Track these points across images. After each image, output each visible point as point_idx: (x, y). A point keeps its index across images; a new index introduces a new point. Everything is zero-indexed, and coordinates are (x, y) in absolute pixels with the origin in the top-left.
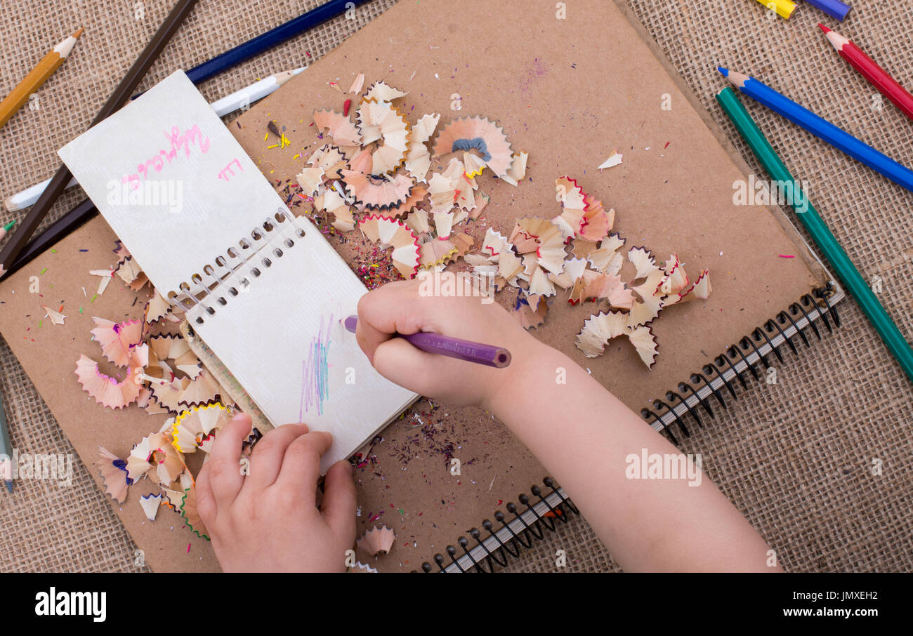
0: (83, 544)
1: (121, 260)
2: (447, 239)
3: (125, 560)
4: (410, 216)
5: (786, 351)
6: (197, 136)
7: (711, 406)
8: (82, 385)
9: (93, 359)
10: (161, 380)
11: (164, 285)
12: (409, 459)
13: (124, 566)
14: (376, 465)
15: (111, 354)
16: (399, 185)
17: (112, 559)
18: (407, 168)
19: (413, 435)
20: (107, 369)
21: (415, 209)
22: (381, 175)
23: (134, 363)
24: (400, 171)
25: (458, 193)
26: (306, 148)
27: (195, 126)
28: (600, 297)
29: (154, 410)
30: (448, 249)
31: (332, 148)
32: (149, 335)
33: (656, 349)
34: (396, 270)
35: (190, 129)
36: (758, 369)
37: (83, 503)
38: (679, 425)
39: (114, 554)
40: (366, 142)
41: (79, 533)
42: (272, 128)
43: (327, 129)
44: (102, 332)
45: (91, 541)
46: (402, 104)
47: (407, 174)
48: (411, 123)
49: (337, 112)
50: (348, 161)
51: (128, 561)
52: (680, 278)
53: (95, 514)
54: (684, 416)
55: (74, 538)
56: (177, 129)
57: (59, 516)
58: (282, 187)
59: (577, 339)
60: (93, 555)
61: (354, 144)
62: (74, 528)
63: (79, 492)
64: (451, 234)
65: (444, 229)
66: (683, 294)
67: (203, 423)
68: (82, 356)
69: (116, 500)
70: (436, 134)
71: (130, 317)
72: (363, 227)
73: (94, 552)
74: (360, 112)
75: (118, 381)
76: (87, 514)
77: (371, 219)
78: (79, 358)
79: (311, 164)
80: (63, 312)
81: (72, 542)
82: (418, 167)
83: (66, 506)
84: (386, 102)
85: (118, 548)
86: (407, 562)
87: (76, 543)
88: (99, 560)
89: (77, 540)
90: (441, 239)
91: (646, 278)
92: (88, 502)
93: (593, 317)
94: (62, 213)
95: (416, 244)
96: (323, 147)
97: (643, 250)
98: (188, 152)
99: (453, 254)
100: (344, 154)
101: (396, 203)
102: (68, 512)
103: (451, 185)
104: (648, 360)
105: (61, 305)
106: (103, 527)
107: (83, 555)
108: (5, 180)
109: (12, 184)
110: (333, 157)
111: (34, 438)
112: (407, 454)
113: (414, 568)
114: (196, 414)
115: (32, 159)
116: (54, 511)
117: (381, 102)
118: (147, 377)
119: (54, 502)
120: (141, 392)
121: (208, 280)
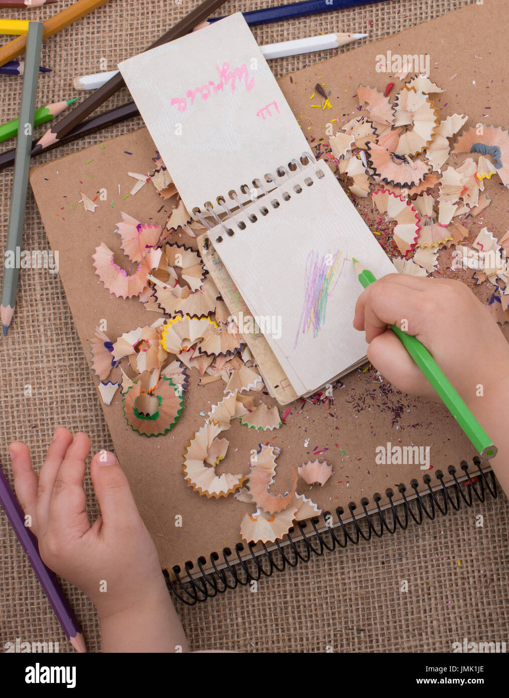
0: (62, 394)
1: (158, 168)
2: (446, 226)
3: (94, 419)
4: (419, 198)
6: (244, 75)
8: (96, 269)
9: (111, 249)
10: (164, 285)
11: (191, 199)
12: (362, 409)
13: (92, 424)
14: (332, 406)
15: (128, 249)
16: (416, 169)
17: (83, 414)
18: (427, 156)
19: (371, 390)
20: (121, 261)
21: (425, 194)
22: (404, 156)
23: (146, 261)
24: (420, 157)
25: (466, 189)
26: (344, 115)
27: (244, 65)
29: (151, 307)
30: (445, 235)
31: (367, 122)
32: (165, 241)
34: (393, 242)
35: (240, 67)
37: (72, 359)
39: (86, 410)
40: (398, 124)
41: (61, 384)
42: (319, 90)
43: (366, 103)
44: (126, 227)
45: (69, 394)
46: (437, 99)
47: (426, 161)
48: (440, 118)
49: (379, 91)
50: (378, 136)
51: (97, 420)
53: (79, 372)
55: (56, 387)
56: (228, 66)
57: (48, 365)
58: (315, 144)
60: (68, 407)
61: (386, 123)
62: (57, 379)
63: (71, 349)
64: (451, 223)
65: (446, 217)
67: (191, 330)
68: (102, 243)
70: (460, 133)
71: (153, 221)
72: (375, 197)
73: (70, 404)
74: (399, 96)
75: (128, 274)
76: (72, 369)
77: (384, 192)
78: (98, 245)
79: (345, 131)
80: (96, 201)
81: (53, 390)
82: (437, 157)
83: (56, 358)
84: (424, 93)
85: (91, 406)
86: (337, 498)
87: (56, 392)
88: (73, 412)
89: (58, 389)
90: (440, 225)
92: (76, 359)
94: (121, 104)
95: (417, 224)
96: (359, 118)
98: (233, 87)
99: (448, 241)
100: (376, 129)
101: (409, 184)
102: (57, 364)
103: (461, 181)
105: (96, 194)
106: (83, 384)
107: (59, 404)
108: (79, 61)
109: (84, 66)
110: (366, 129)
111: (44, 292)
112: (361, 404)
113: (341, 505)
114: (187, 322)
115: (107, 49)
116: (45, 359)
117: (419, 92)
118: (154, 280)
119: (47, 351)
120: (145, 288)
121: (230, 204)
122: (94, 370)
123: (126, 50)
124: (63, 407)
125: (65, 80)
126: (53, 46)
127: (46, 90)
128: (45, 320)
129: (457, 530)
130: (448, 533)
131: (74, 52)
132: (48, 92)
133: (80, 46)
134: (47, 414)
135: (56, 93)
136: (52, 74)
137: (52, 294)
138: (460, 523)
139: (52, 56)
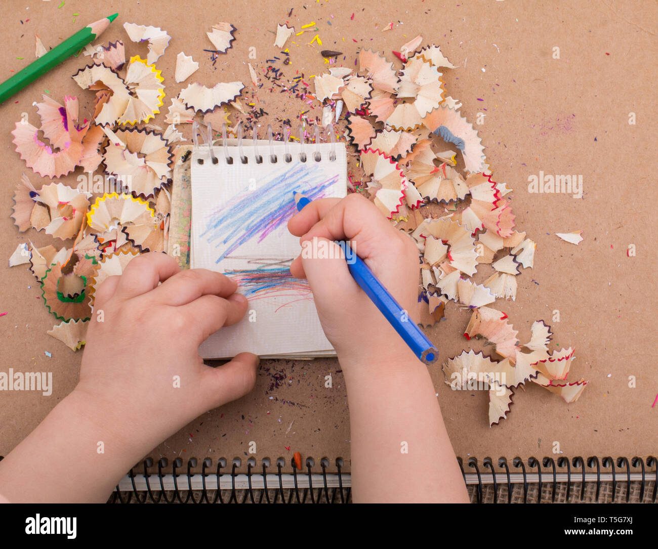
5: (605, 490)
7: (513, 493)
8: (16, 146)
28: (490, 340)
33: (506, 413)
36: (573, 489)
38: (477, 491)
40: (401, 95)
52: (560, 370)
54: (486, 485)
59: (447, 362)
66: (553, 384)
67: (125, 211)
72: (364, 156)
91: (533, 351)
93: (472, 352)
97: (548, 328)
104: (494, 418)
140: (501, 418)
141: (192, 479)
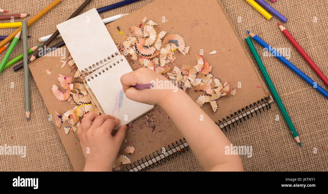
1: (70, 59)
2: (163, 67)
3: (57, 146)
4: (153, 59)
5: (254, 114)
7: (231, 127)
8: (53, 93)
9: (57, 86)
10: (75, 95)
11: (81, 68)
14: (133, 128)
15: (63, 85)
16: (152, 50)
17: (53, 145)
18: (155, 45)
19: (145, 121)
20: (61, 89)
21: (155, 57)
22: (147, 46)
23: (69, 88)
24: (153, 46)
25: (168, 55)
26: (127, 35)
28: (204, 90)
29: (72, 103)
30: (163, 70)
31: (134, 37)
32: (74, 81)
33: (217, 107)
36: (246, 118)
37: (48, 128)
40: (144, 36)
42: (118, 28)
43: (134, 31)
44: (61, 79)
45: (48, 139)
46: (156, 27)
47: (155, 47)
48: (158, 33)
49: (137, 27)
50: (138, 41)
52: (227, 89)
53: (51, 131)
57: (40, 130)
58: (118, 45)
61: (141, 36)
62: (44, 134)
65: (163, 64)
66: (228, 93)
67: (86, 109)
68: (54, 85)
69: (57, 127)
70: (164, 37)
71: (70, 75)
72: (139, 60)
74: (144, 27)
75: (63, 93)
77: (142, 58)
79: (128, 40)
80: (51, 71)
81: (43, 138)
82: (158, 46)
84: (152, 26)
86: (137, 157)
87: (44, 139)
88: (50, 144)
89: (44, 138)
90: (161, 67)
91: (218, 87)
93: (201, 96)
94: (54, 44)
95: (154, 67)
96: (132, 36)
97: (218, 79)
99: (164, 72)
100: (138, 39)
101: (150, 55)
102: (43, 129)
103: (166, 52)
104: (215, 110)
105: (50, 69)
106: (52, 135)
107: (45, 142)
108: (40, 33)
109: (41, 34)
110: (134, 39)
111: (37, 107)
112: (142, 127)
113: (139, 159)
114: (84, 106)
115: (48, 28)
116: (39, 129)
117: (150, 25)
118: (72, 93)
119: (40, 126)
120: (69, 97)
121: (93, 69)
122: (56, 125)
123: (54, 27)
124: (47, 143)
125: (36, 39)
126: (31, 29)
127: (30, 43)
128: (38, 116)
129: (178, 167)
130: (175, 168)
131: (37, 30)
132: (31, 44)
133: (39, 28)
134: (42, 146)
135: (33, 44)
136: (31, 38)
137: (39, 107)
138: (178, 165)
139: (31, 32)
140: (217, 109)
141: (152, 160)
